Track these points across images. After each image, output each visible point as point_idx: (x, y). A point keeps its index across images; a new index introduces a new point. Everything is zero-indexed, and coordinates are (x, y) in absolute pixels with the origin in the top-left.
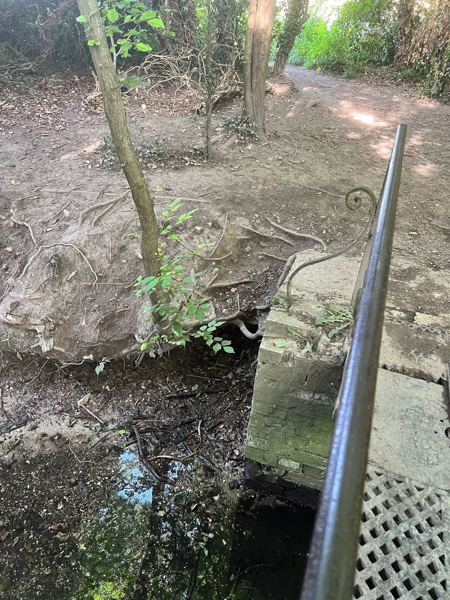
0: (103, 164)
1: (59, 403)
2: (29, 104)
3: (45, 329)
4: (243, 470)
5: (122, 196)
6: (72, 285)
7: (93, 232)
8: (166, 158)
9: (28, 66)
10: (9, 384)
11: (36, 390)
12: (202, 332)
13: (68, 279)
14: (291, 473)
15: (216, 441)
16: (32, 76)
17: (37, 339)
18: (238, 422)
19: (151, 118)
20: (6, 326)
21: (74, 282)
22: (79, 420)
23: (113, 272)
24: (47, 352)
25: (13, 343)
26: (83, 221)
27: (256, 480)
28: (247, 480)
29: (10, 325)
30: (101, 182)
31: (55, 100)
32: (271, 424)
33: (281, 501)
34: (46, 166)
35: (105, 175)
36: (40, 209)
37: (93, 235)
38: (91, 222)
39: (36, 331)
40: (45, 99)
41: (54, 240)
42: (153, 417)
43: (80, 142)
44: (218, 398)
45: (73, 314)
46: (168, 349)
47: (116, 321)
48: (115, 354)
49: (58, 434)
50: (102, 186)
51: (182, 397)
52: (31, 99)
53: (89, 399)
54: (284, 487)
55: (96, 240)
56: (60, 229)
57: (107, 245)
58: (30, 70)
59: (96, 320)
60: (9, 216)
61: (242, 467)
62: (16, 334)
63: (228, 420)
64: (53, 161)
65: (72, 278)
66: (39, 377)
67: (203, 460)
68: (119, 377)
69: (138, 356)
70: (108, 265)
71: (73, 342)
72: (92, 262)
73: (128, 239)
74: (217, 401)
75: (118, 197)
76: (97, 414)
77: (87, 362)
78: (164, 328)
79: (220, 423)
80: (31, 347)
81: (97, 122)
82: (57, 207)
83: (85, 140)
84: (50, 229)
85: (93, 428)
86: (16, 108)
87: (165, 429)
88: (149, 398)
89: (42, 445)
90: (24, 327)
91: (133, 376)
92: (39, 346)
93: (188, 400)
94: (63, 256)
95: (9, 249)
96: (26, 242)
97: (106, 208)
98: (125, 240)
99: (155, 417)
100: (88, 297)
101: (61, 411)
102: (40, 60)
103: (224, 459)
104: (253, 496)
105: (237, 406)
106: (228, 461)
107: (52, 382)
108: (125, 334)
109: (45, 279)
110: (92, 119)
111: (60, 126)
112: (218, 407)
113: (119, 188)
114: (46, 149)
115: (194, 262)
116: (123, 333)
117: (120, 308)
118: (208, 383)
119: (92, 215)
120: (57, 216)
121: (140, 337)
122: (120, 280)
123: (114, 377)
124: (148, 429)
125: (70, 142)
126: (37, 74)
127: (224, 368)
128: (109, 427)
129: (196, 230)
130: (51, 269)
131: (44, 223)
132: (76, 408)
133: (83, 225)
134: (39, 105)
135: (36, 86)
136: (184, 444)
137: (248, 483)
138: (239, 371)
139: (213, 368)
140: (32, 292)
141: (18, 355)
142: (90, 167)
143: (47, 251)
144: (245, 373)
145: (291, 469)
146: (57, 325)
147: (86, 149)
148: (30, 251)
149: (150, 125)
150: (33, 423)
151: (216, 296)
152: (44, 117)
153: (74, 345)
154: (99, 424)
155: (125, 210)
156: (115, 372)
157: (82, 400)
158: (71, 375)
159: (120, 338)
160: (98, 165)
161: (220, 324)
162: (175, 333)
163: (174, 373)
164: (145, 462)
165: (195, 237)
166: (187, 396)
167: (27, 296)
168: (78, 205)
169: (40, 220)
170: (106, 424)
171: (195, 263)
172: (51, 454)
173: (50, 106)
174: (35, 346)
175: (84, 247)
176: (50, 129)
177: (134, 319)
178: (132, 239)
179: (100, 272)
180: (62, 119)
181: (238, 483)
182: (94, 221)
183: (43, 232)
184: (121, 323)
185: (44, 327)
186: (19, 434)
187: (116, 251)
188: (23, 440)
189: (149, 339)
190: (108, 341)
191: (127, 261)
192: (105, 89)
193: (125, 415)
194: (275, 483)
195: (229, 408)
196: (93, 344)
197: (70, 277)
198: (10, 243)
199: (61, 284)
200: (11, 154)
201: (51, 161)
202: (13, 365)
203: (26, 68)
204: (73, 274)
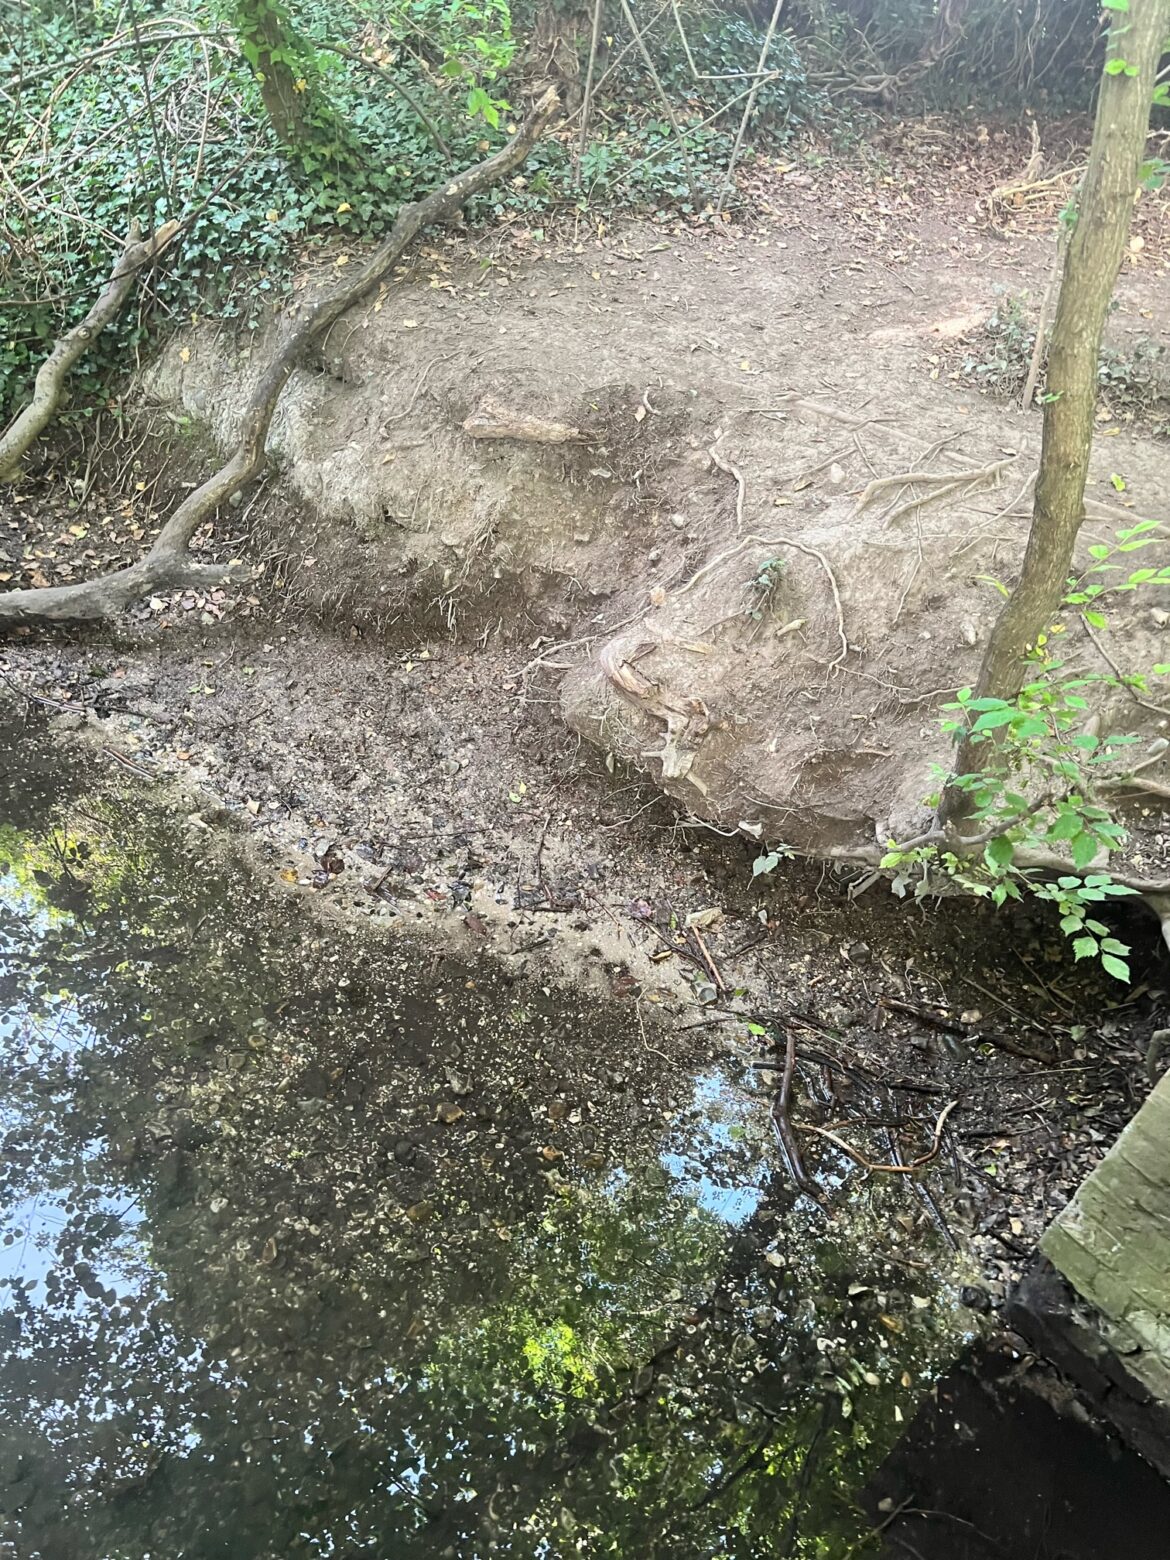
0: (968, 375)
1: (648, 899)
2: (846, 182)
3: (686, 727)
4: (1016, 1277)
5: (988, 470)
6: (781, 650)
7: (880, 539)
8: (1146, 401)
9: (876, 83)
10: (568, 812)
11: (615, 848)
12: (1061, 889)
13: (779, 633)
14: (1152, 1360)
15: (972, 1171)
16: (877, 111)
17: (661, 743)
18: (1051, 1155)
19: (1146, 281)
20: (611, 688)
21: (789, 645)
22: (676, 958)
23: (888, 651)
24: (673, 779)
25: (610, 728)
26: (867, 506)
27: (1042, 1322)
28: (1017, 1307)
29: (619, 688)
30: (946, 420)
31: (912, 182)
32: (1156, 1210)
33: (1088, 1412)
34: (832, 344)
35: (965, 405)
36: (780, 445)
37: (878, 547)
38: (886, 513)
39: (665, 723)
40: (889, 175)
41: (782, 530)
42: (841, 1034)
43: (936, 302)
44: (1022, 1072)
45: (757, 717)
46: (944, 890)
47: (846, 773)
48: (811, 846)
49: (623, 964)
50: (947, 432)
51: (927, 1023)
52: (856, 168)
53: (713, 922)
54: (1114, 1384)
55: (879, 561)
56: (807, 507)
57: (900, 581)
58: (880, 94)
59: (803, 751)
60: (708, 444)
61: (1016, 1269)
62: (623, 713)
63: (1026, 1138)
64: (851, 336)
65: (788, 632)
66: (630, 825)
67: (922, 1196)
68: (797, 903)
69: (861, 874)
70: (885, 631)
71: (732, 779)
72: (848, 611)
73: (959, 582)
74: (1015, 1078)
75: (976, 471)
76: (718, 962)
77: (743, 839)
78: (964, 839)
79: (1002, 1135)
80: (644, 754)
81: (994, 262)
82: (820, 453)
83: (946, 301)
84: (784, 501)
85: (699, 990)
86: (814, 188)
87: (859, 1076)
88: (848, 984)
89: (586, 970)
90: (646, 704)
91: (830, 916)
92: (659, 758)
93: (940, 1038)
94: (789, 573)
95: (679, 519)
96: (720, 514)
97: (934, 489)
98: (950, 584)
99: (845, 1035)
100: (805, 689)
101: (647, 919)
102: (912, 71)
103: (976, 1223)
104: (1015, 1355)
105: (1065, 1115)
106: (984, 1235)
107: (653, 847)
108: (855, 811)
109: (730, 613)
110: (985, 249)
111: (900, 253)
112: (1011, 1092)
113: (986, 446)
114: (847, 304)
115: (1106, 699)
116: (850, 805)
117: (868, 745)
118: (1010, 1023)
119: (894, 497)
120: (812, 474)
121: (888, 833)
122: (898, 680)
123: (786, 899)
124: (818, 1053)
125: (908, 297)
126: (890, 108)
127: (1068, 1006)
128: (733, 1003)
129: (1151, 617)
130: (752, 597)
131: (776, 483)
132: (679, 926)
133: (865, 515)
134: (869, 190)
135: (878, 139)
136: (890, 1133)
137: (1016, 1317)
138: (1107, 1031)
139: (1039, 992)
140: (692, 633)
141: (609, 761)
142: (934, 374)
143: (759, 551)
144: (1122, 1044)
145: (1157, 1350)
146: (714, 728)
147: (940, 326)
148: (720, 538)
149: (1137, 300)
150: (583, 916)
151: (1131, 814)
152: (869, 222)
153: (731, 788)
154: (714, 986)
155: (982, 507)
156: (793, 889)
157: (697, 915)
158: (696, 850)
159: (839, 816)
160: (955, 375)
161: (1121, 891)
162: (990, 861)
163: (931, 957)
164: (783, 1125)
165: (1141, 634)
166: (942, 1028)
167: (678, 640)
168: (870, 463)
169: (770, 472)
170: (729, 994)
171: (1112, 702)
172: (595, 999)
173: (894, 197)
174: (651, 754)
175: (846, 568)
176: (873, 255)
177: (891, 783)
178: (968, 586)
179: (858, 641)
180: (911, 236)
181: (990, 1301)
182: (893, 513)
183: (766, 502)
184: (856, 782)
185: (685, 720)
186: (550, 926)
187: (915, 605)
188: (554, 941)
189: (911, 848)
190: (808, 810)
191: (934, 638)
192: (1097, 191)
193: (779, 996)
194: (1091, 1360)
195: (1040, 1110)
196: (773, 802)
197: (784, 630)
198: (686, 505)
199: (758, 638)
200: (764, 298)
201: (847, 336)
202: (589, 777)
203: (871, 89)
204: (796, 624)
